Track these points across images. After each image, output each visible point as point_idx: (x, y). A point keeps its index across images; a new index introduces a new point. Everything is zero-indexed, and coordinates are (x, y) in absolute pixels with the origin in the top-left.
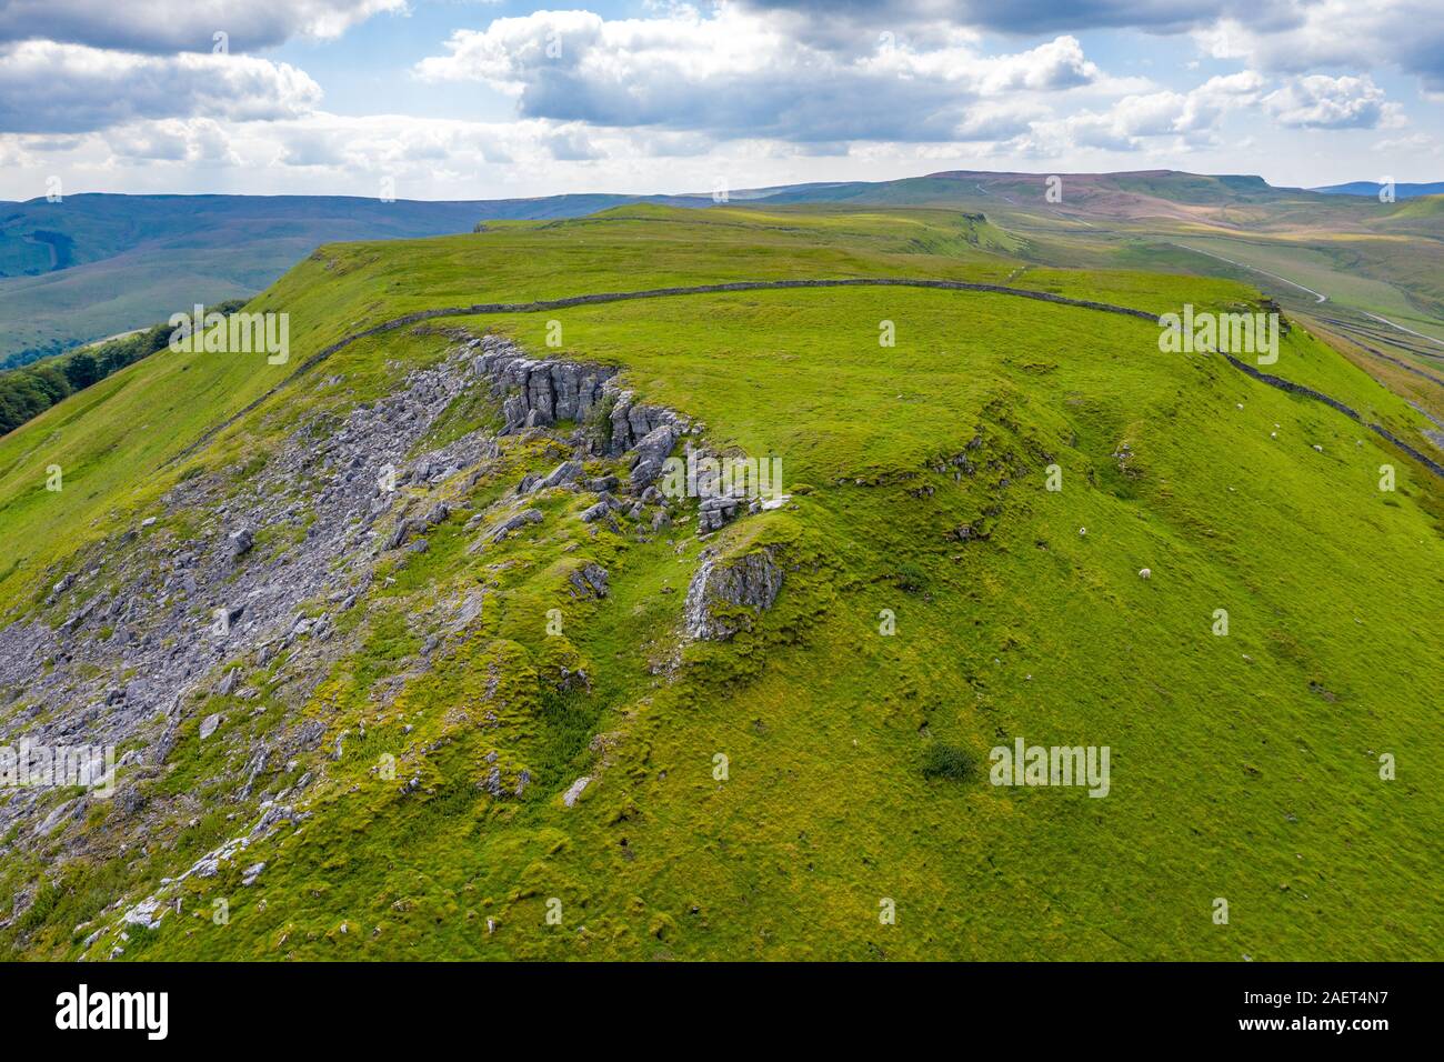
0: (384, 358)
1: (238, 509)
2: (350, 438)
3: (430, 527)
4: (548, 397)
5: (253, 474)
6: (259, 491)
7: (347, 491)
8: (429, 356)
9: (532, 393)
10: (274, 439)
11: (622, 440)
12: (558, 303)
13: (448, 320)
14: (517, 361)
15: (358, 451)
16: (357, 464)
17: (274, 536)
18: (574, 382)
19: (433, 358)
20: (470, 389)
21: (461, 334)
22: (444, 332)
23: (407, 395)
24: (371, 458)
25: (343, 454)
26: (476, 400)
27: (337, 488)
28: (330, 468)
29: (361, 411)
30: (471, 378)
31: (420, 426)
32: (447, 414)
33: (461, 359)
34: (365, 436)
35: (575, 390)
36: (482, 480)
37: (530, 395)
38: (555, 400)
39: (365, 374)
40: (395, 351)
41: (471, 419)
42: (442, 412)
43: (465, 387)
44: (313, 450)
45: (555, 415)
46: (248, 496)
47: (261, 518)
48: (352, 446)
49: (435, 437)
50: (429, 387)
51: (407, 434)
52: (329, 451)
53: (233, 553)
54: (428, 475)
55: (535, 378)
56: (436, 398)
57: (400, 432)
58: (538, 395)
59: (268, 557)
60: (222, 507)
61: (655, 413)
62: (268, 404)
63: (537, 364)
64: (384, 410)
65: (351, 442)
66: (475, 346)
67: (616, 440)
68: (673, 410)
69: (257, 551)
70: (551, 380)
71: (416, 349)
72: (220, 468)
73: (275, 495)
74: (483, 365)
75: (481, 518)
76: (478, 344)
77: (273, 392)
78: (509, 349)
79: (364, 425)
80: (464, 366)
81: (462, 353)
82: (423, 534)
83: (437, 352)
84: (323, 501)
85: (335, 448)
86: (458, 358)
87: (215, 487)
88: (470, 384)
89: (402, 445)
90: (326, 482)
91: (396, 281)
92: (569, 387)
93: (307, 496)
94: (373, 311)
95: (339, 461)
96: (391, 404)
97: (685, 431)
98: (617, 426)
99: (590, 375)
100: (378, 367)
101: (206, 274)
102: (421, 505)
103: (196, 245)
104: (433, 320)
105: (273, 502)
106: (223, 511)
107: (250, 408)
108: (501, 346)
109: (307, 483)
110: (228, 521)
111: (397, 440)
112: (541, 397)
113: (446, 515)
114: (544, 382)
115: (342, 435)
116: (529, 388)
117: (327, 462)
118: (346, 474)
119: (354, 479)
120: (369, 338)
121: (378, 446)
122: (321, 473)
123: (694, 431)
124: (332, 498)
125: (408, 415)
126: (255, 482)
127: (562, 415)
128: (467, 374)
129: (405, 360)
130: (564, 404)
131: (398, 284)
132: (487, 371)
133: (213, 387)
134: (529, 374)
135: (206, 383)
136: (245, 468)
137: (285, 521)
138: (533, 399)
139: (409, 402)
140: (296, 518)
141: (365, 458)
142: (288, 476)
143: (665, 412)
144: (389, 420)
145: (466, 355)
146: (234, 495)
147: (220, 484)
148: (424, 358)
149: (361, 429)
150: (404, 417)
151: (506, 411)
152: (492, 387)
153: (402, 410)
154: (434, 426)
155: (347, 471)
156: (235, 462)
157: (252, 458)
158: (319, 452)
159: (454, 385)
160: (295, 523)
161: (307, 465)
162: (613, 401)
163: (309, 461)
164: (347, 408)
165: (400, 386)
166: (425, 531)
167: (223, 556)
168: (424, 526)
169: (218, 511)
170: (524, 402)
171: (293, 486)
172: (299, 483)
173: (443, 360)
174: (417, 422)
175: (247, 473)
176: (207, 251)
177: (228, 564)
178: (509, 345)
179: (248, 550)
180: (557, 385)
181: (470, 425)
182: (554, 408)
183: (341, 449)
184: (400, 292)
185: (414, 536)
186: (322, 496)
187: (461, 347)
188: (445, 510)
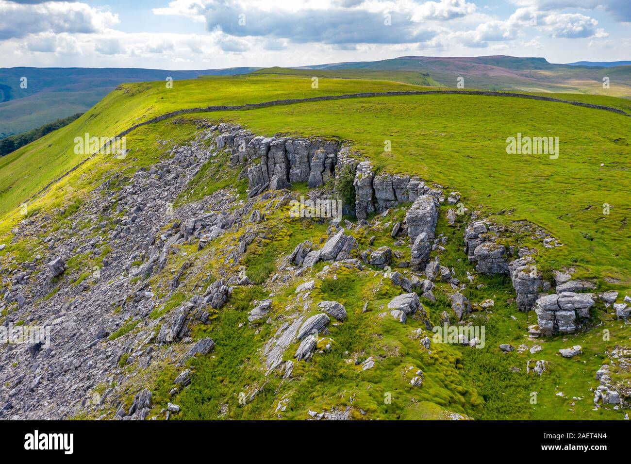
0: (156, 138)
1: (59, 239)
2: (134, 191)
3: (212, 314)
4: (283, 165)
5: (71, 214)
6: (73, 227)
7: (132, 230)
8: (184, 137)
9: (271, 163)
10: (86, 190)
11: (365, 204)
12: (260, 105)
13: (195, 115)
14: (257, 138)
15: (139, 200)
16: (139, 209)
17: (81, 263)
18: (306, 153)
19: (187, 138)
20: (214, 158)
21: (204, 123)
22: (193, 122)
23: (170, 162)
24: (148, 205)
25: (130, 202)
26: (220, 166)
27: (125, 227)
28: (121, 211)
29: (141, 172)
30: (214, 151)
31: (181, 183)
32: (200, 175)
33: (206, 138)
34: (144, 190)
35: (306, 160)
36: (252, 247)
37: (269, 164)
38: (288, 168)
39: (144, 148)
40: (162, 134)
41: (218, 180)
42: (196, 174)
43: (211, 157)
44: (110, 198)
45: (288, 179)
46: (66, 230)
47: (73, 248)
48: (135, 197)
49: (192, 192)
50: (186, 156)
51: (172, 188)
52: (120, 200)
53: (51, 275)
54: (194, 229)
55: (273, 150)
56: (191, 164)
57: (167, 188)
58: (275, 164)
59: (75, 281)
60: (49, 238)
61: (401, 181)
62: (84, 167)
63: (273, 140)
64: (156, 172)
65: (135, 193)
66: (215, 130)
67: (359, 204)
68: (421, 180)
69: (68, 274)
70: (286, 152)
71: (176, 132)
72: (50, 210)
73: (84, 230)
74: (222, 142)
75: (269, 307)
76: (217, 129)
77: (88, 159)
78: (240, 131)
79: (143, 182)
80: (208, 143)
81: (206, 135)
82: (205, 323)
83: (189, 134)
84: (115, 237)
85: (124, 198)
86: (203, 138)
87: (46, 223)
88: (214, 154)
89: (169, 196)
90: (117, 222)
91: (161, 97)
92: (301, 158)
93: (104, 232)
94: (148, 112)
95: (126, 207)
96: (162, 168)
97: (442, 200)
98: (360, 192)
99: (318, 149)
100: (152, 143)
101: (73, 103)
102: (194, 269)
103: (68, 90)
104: (185, 115)
105: (82, 235)
106: (49, 241)
107: (74, 169)
108: (234, 129)
109: (105, 222)
110: (52, 248)
111: (166, 193)
112: (278, 165)
113: (227, 297)
114: (280, 153)
115: (129, 188)
116: (268, 158)
117: (119, 207)
118: (132, 216)
119: (138, 220)
120: (146, 126)
121: (153, 196)
122: (115, 215)
123: (450, 200)
124: (122, 234)
125: (173, 175)
126: (72, 220)
127: (294, 178)
128: (211, 148)
129: (169, 139)
130: (296, 171)
131: (162, 98)
132: (225, 146)
133: (62, 156)
134: (269, 148)
135: (59, 153)
136: (65, 210)
137: (89, 251)
138: (271, 166)
139: (173, 166)
140: (96, 249)
141: (144, 205)
142: (93, 216)
143: (413, 182)
144: (160, 178)
145: (209, 135)
146: (57, 229)
147: (49, 221)
148: (181, 138)
149: (141, 185)
150: (170, 177)
151: (250, 176)
152: (231, 157)
153: (169, 172)
154: (191, 183)
155: (132, 214)
156: (59, 206)
157: (71, 203)
158: (113, 201)
159: (203, 156)
160: (95, 253)
161: (106, 209)
162: (353, 170)
163: (107, 207)
164: (132, 170)
165: (166, 156)
166: (207, 319)
167: (45, 276)
168: (206, 313)
169: (46, 241)
170: (264, 168)
171: (96, 224)
172: (100, 222)
173: (193, 139)
174: (179, 181)
175: (67, 214)
176: (73, 93)
177: (47, 284)
178: (240, 128)
179: (62, 273)
180: (290, 156)
181: (218, 184)
182: (288, 173)
183: (128, 198)
184: (164, 102)
185: (195, 327)
186: (115, 233)
187: (205, 131)
188: (226, 292)
